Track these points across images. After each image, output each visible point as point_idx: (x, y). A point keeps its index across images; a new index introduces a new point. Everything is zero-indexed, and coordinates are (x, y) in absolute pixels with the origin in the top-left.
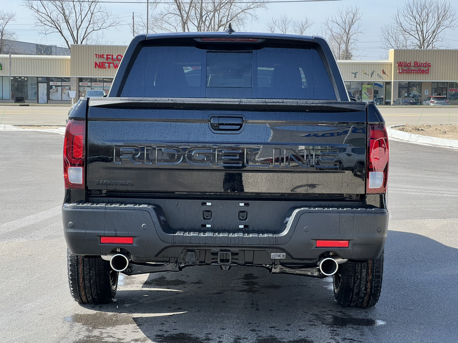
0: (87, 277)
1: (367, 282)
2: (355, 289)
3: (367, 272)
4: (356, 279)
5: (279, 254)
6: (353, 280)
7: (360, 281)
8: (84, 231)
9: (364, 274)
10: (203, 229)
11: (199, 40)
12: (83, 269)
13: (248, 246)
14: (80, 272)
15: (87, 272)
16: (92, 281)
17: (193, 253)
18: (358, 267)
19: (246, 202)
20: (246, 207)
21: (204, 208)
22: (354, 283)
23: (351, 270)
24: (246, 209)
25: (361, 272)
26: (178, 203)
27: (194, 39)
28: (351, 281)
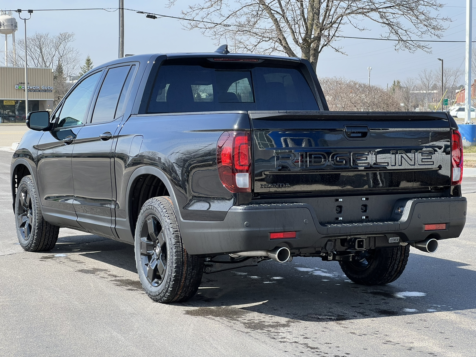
0: (189, 277)
1: (399, 262)
2: (390, 268)
3: (401, 253)
4: (393, 260)
5: (395, 238)
6: (390, 261)
7: (395, 262)
8: (258, 229)
9: (398, 255)
10: (337, 221)
11: (212, 60)
12: (187, 269)
13: (380, 232)
14: (184, 273)
15: (189, 272)
16: (192, 280)
17: (332, 242)
18: (395, 250)
19: (367, 197)
20: (366, 201)
21: (337, 204)
22: (391, 264)
23: (390, 253)
24: (367, 203)
25: (397, 253)
26: (318, 201)
28: (389, 262)
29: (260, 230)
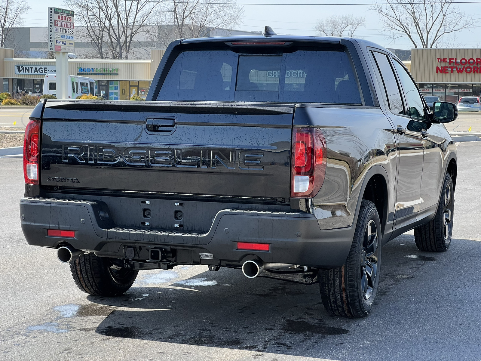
0: (83, 270)
1: (341, 291)
2: (331, 297)
3: (340, 280)
4: (330, 287)
5: (207, 254)
6: (327, 288)
7: (334, 289)
8: (33, 224)
9: (337, 282)
10: (142, 226)
11: (229, 44)
12: (79, 262)
13: (173, 244)
14: (77, 265)
15: (83, 265)
16: (88, 274)
17: (132, 249)
18: (331, 275)
19: (182, 202)
20: (181, 207)
21: (143, 207)
22: (329, 291)
23: (324, 278)
24: (180, 209)
25: (334, 280)
26: (121, 201)
27: (225, 43)
28: (326, 289)
29: (35, 225)
